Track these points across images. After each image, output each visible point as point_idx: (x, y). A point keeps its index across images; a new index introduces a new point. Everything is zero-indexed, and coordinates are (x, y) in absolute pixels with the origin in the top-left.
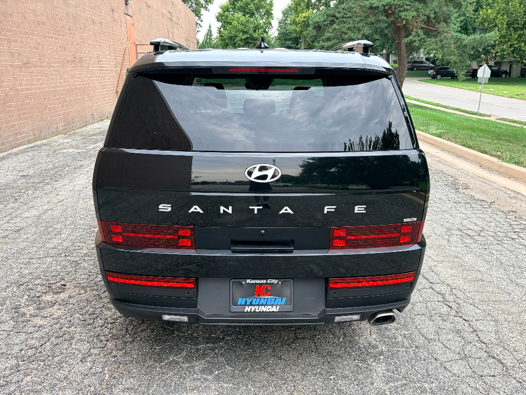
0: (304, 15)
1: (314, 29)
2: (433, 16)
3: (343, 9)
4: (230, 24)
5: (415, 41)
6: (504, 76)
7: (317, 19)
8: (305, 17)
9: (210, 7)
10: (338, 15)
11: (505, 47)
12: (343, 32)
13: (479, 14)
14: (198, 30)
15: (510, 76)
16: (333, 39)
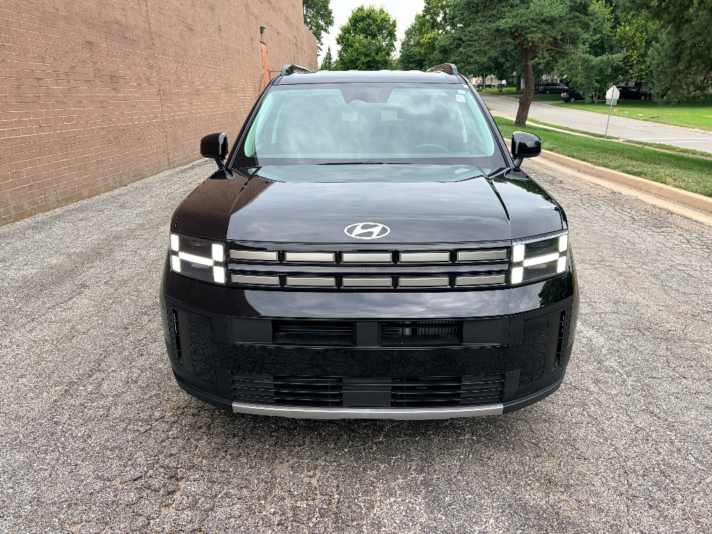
0: (429, 36)
1: (440, 52)
2: (559, 37)
3: (470, 32)
4: (352, 46)
5: (540, 63)
6: (643, 98)
7: (443, 43)
8: (430, 39)
9: (330, 29)
10: (464, 39)
11: (643, 67)
12: (469, 55)
13: (616, 32)
14: (318, 53)
15: (650, 98)
16: (459, 63)
